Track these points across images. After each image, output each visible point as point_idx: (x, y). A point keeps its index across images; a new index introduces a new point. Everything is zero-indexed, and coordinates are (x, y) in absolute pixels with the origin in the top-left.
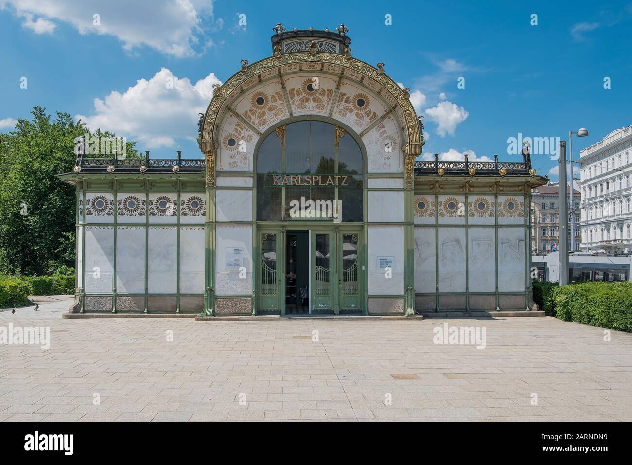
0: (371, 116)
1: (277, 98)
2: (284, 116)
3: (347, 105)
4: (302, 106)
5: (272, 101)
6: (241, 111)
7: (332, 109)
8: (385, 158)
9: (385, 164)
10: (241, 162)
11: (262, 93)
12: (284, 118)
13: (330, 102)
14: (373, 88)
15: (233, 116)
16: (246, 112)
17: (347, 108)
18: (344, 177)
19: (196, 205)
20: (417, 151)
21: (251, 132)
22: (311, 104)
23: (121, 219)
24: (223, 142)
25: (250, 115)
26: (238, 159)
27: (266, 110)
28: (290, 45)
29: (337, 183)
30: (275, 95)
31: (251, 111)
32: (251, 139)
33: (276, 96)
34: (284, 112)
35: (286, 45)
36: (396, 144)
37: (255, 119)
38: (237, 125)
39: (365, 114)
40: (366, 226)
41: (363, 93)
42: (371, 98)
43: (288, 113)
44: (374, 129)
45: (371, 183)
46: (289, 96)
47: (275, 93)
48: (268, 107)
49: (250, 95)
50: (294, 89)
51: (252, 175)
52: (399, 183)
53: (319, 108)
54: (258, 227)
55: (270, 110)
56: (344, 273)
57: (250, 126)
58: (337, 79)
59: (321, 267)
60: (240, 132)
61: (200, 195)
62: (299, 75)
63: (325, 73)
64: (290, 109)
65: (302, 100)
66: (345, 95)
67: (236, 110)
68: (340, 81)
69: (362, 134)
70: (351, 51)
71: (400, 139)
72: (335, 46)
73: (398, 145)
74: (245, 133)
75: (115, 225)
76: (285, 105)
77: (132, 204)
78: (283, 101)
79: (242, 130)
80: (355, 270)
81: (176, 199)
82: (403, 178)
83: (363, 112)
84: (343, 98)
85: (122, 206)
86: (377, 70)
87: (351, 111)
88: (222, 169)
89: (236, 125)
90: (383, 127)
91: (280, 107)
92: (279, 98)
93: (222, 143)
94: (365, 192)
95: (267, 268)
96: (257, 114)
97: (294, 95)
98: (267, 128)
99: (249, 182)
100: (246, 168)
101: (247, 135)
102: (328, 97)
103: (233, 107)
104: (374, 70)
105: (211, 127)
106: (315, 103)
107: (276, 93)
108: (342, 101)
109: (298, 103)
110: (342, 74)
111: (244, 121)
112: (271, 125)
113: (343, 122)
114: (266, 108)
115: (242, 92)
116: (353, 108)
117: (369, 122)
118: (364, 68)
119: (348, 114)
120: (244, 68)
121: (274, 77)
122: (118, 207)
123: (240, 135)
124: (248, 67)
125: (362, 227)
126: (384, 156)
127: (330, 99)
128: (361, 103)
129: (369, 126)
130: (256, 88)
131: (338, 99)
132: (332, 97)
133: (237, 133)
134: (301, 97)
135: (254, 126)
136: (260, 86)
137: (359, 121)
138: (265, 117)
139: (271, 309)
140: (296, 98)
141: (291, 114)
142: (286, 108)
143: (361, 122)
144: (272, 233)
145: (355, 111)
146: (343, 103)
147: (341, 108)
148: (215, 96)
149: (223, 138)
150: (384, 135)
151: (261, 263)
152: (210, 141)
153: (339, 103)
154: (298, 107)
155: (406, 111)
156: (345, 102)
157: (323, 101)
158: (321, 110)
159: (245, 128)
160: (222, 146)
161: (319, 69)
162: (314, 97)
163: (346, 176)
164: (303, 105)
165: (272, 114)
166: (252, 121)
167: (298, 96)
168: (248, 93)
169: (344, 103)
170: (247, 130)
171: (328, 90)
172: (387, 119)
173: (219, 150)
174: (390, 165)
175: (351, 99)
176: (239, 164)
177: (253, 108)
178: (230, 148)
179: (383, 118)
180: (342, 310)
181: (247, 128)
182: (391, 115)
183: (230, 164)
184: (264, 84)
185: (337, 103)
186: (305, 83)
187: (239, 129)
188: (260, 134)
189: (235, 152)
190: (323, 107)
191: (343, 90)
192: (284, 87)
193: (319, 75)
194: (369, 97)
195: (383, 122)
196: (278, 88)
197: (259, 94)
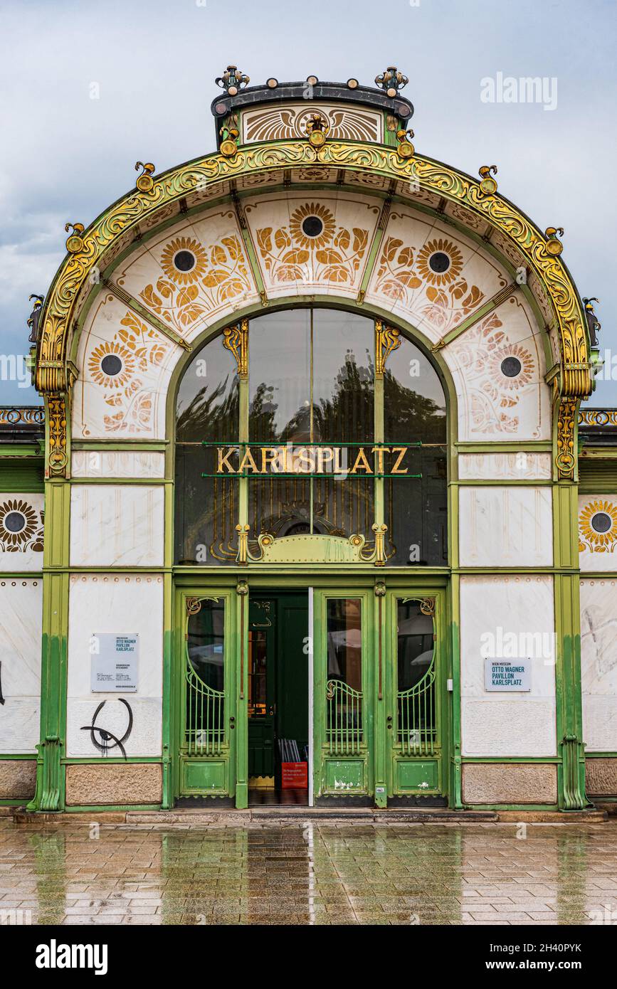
0: (465, 296)
1: (227, 252)
2: (245, 299)
3: (406, 269)
4: (289, 272)
5: (213, 260)
6: (134, 287)
7: (366, 279)
8: (504, 403)
9: (504, 418)
10: (134, 414)
11: (189, 239)
12: (244, 304)
13: (362, 262)
14: (471, 227)
15: (114, 298)
16: (149, 288)
17: (404, 277)
18: (399, 452)
19: (17, 523)
21: (162, 340)
22: (314, 268)
24: (90, 364)
25: (159, 294)
26: (127, 405)
27: (199, 283)
28: (259, 121)
29: (381, 466)
30: (222, 245)
31: (160, 285)
32: (161, 355)
33: (226, 249)
34: (244, 286)
35: (250, 121)
36: (530, 366)
37: (170, 305)
38: (126, 322)
39: (450, 291)
40: (455, 578)
41: (444, 237)
42: (465, 253)
43: (254, 291)
44: (474, 329)
45: (466, 467)
46: (258, 249)
47: (222, 242)
48: (204, 275)
49: (159, 248)
50: (269, 230)
51: (163, 447)
52: (540, 467)
53: (333, 278)
55: (209, 282)
56: (399, 699)
57: (158, 325)
58: (379, 203)
59: (339, 685)
60: (132, 338)
61: (29, 499)
62: (283, 194)
63: (348, 190)
64: (259, 279)
65: (291, 258)
66: (399, 243)
67: (122, 283)
68: (386, 208)
69: (442, 346)
70: (412, 136)
71: (542, 354)
72: (374, 122)
73: (536, 369)
74: (148, 340)
76: (248, 270)
78: (243, 260)
79: (138, 334)
80: (428, 690)
82: (550, 452)
83: (445, 287)
84: (395, 251)
86: (479, 182)
87: (416, 284)
88: (88, 433)
89: (122, 322)
90: (498, 324)
91: (234, 276)
92: (231, 254)
93: (87, 368)
94: (453, 490)
95: (200, 685)
96: (176, 293)
97: (269, 245)
98: (202, 328)
99: (156, 465)
100: (148, 429)
101: (149, 346)
102: (355, 248)
103: (115, 278)
104: (471, 185)
105: (61, 328)
106: (323, 266)
107: (225, 241)
108: (391, 258)
109: (279, 264)
110: (392, 190)
111: (145, 313)
113: (395, 312)
114: (200, 279)
115: (139, 239)
116: (420, 277)
117: (462, 311)
118: (446, 179)
119: (409, 291)
120: (143, 180)
121: (220, 201)
123: (134, 347)
124: (155, 179)
125: (447, 578)
126: (500, 398)
128: (439, 263)
129: (459, 322)
130: (173, 229)
131: (382, 253)
132: (366, 249)
133: (125, 341)
134: (289, 249)
135: (169, 324)
136: (185, 223)
137: (435, 310)
138: (197, 300)
139: (209, 792)
140: (275, 251)
141: (262, 295)
142: (250, 276)
143: (439, 311)
144: (214, 594)
145: (426, 284)
146: (394, 263)
147: (391, 277)
148: (70, 254)
149: (89, 355)
150: (501, 345)
151: (184, 674)
152: (59, 364)
153: (385, 264)
154: (280, 276)
155: (552, 286)
156: (400, 262)
157: (344, 258)
158: (337, 283)
159: (145, 328)
160: (87, 372)
161: (333, 179)
162: (322, 248)
163: (404, 450)
164: (292, 270)
165: (215, 295)
166: (163, 310)
167: (279, 247)
168: (154, 241)
169: (398, 265)
170: (150, 335)
171: (356, 230)
172: (507, 304)
173: (78, 384)
174: (516, 422)
176: (129, 420)
177: (165, 278)
178: (108, 379)
179: (497, 301)
180: (396, 796)
181: (150, 327)
182: (516, 295)
183: (107, 419)
184: (192, 219)
185: (379, 265)
186: (298, 215)
187: (131, 332)
188: (182, 345)
189: (121, 390)
190: (344, 275)
191: (394, 231)
192: (243, 225)
193: (333, 194)
194: (460, 247)
195: (497, 311)
196: (230, 229)
197: (183, 242)
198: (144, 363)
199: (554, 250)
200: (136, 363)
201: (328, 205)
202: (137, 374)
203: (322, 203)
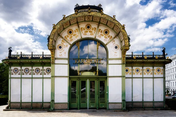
0: (110, 37)
1: (76, 31)
2: (79, 38)
3: (101, 33)
5: (74, 32)
6: (63, 36)
7: (96, 35)
9: (115, 55)
14: (111, 27)
15: (61, 38)
16: (65, 36)
17: (101, 35)
19: (49, 71)
20: (128, 48)
21: (67, 44)
22: (88, 33)
23: (23, 76)
26: (63, 53)
27: (72, 36)
29: (98, 62)
31: (67, 36)
32: (67, 46)
34: (79, 36)
36: (119, 47)
37: (68, 39)
38: (62, 41)
40: (108, 78)
41: (107, 29)
42: (110, 31)
44: (111, 42)
46: (81, 31)
47: (76, 29)
49: (67, 30)
50: (82, 28)
51: (67, 59)
52: (120, 62)
54: (70, 78)
55: (74, 35)
56: (100, 95)
57: (67, 42)
58: (98, 24)
61: (50, 67)
62: (84, 22)
64: (81, 35)
65: (85, 32)
66: (100, 30)
68: (99, 24)
69: (107, 44)
71: (120, 45)
74: (65, 44)
75: (21, 78)
76: (79, 34)
77: (27, 71)
78: (79, 32)
80: (104, 93)
81: (42, 69)
82: (121, 60)
83: (107, 36)
85: (23, 71)
87: (103, 35)
88: (57, 57)
90: (114, 41)
91: (77, 34)
95: (73, 93)
96: (69, 37)
99: (66, 62)
100: (65, 57)
103: (61, 35)
104: (112, 18)
106: (90, 33)
110: (100, 21)
111: (65, 40)
112: (74, 41)
113: (100, 40)
115: (64, 29)
118: (108, 17)
119: (102, 37)
121: (75, 23)
122: (22, 72)
123: (63, 45)
126: (114, 52)
127: (95, 31)
128: (106, 32)
129: (109, 41)
130: (69, 27)
131: (98, 31)
134: (85, 31)
136: (70, 27)
138: (72, 38)
139: (74, 107)
140: (83, 31)
141: (81, 37)
143: (106, 40)
144: (75, 80)
145: (104, 36)
146: (100, 33)
147: (99, 35)
149: (57, 46)
150: (115, 44)
151: (71, 91)
152: (52, 45)
154: (84, 35)
155: (123, 33)
157: (93, 32)
158: (92, 36)
159: (65, 42)
160: (57, 48)
161: (91, 20)
162: (90, 30)
164: (86, 34)
165: (75, 37)
168: (66, 29)
171: (95, 28)
172: (116, 38)
173: (56, 50)
175: (103, 31)
176: (63, 55)
178: (60, 49)
179: (114, 38)
182: (117, 37)
183: (60, 55)
184: (72, 26)
185: (98, 33)
186: (86, 25)
187: (63, 43)
188: (70, 44)
189: (62, 51)
190: (93, 34)
191: (100, 28)
192: (79, 27)
193: (91, 22)
194: (109, 30)
195: (114, 39)
196: (77, 27)
197: (70, 29)
198: (65, 47)
199: (124, 28)
200: (64, 47)
201: (91, 24)
202: (64, 49)
203: (90, 24)
